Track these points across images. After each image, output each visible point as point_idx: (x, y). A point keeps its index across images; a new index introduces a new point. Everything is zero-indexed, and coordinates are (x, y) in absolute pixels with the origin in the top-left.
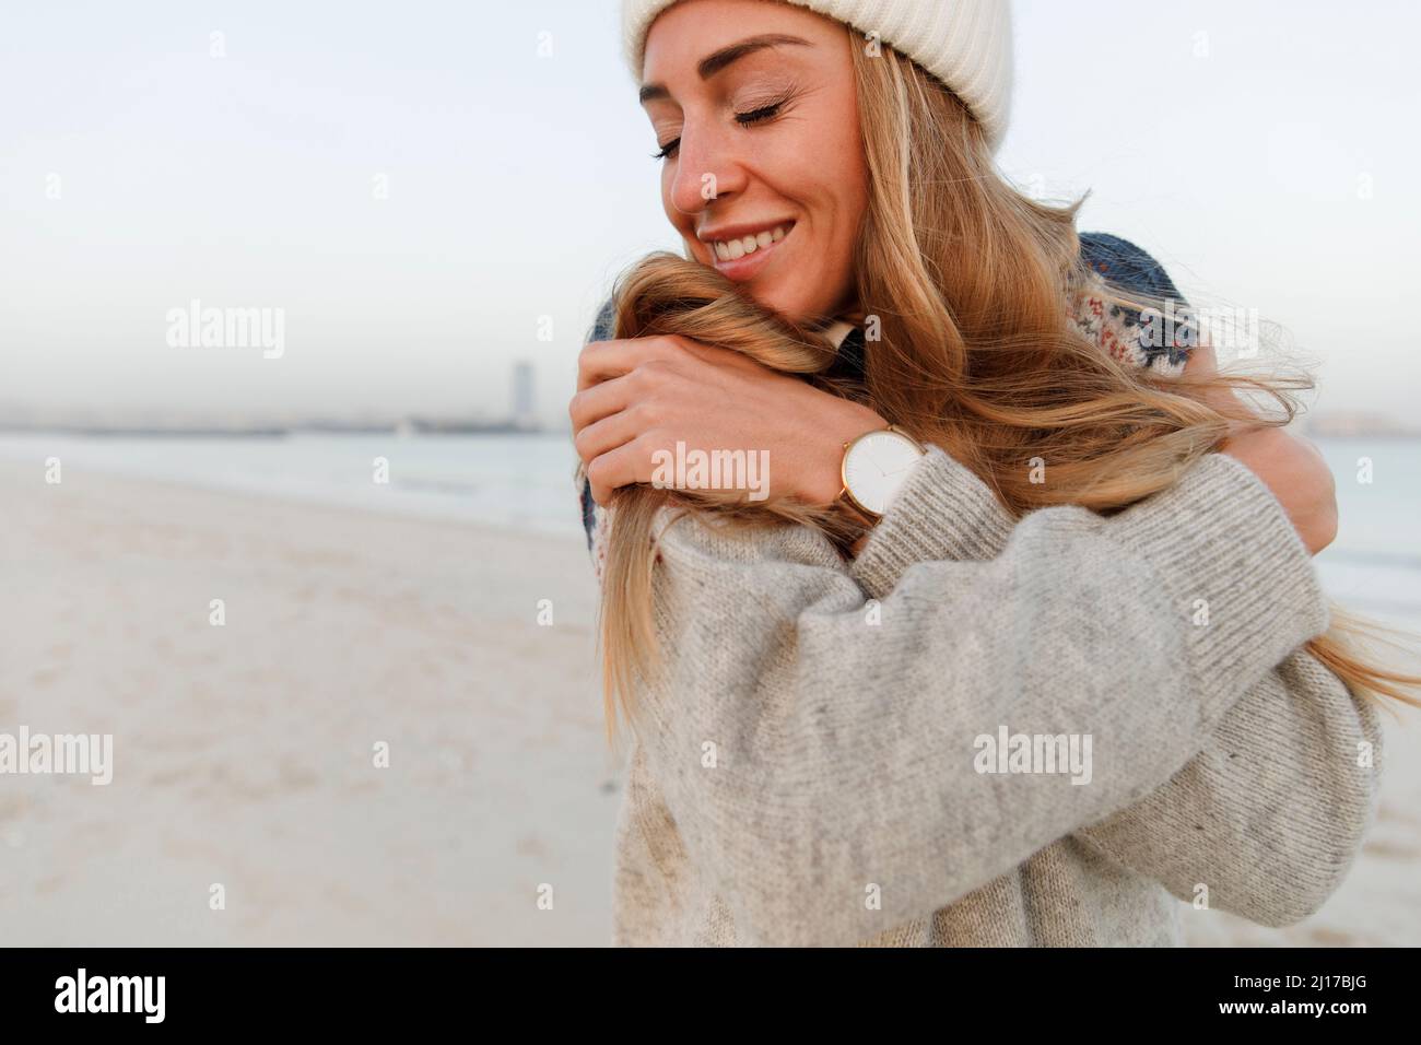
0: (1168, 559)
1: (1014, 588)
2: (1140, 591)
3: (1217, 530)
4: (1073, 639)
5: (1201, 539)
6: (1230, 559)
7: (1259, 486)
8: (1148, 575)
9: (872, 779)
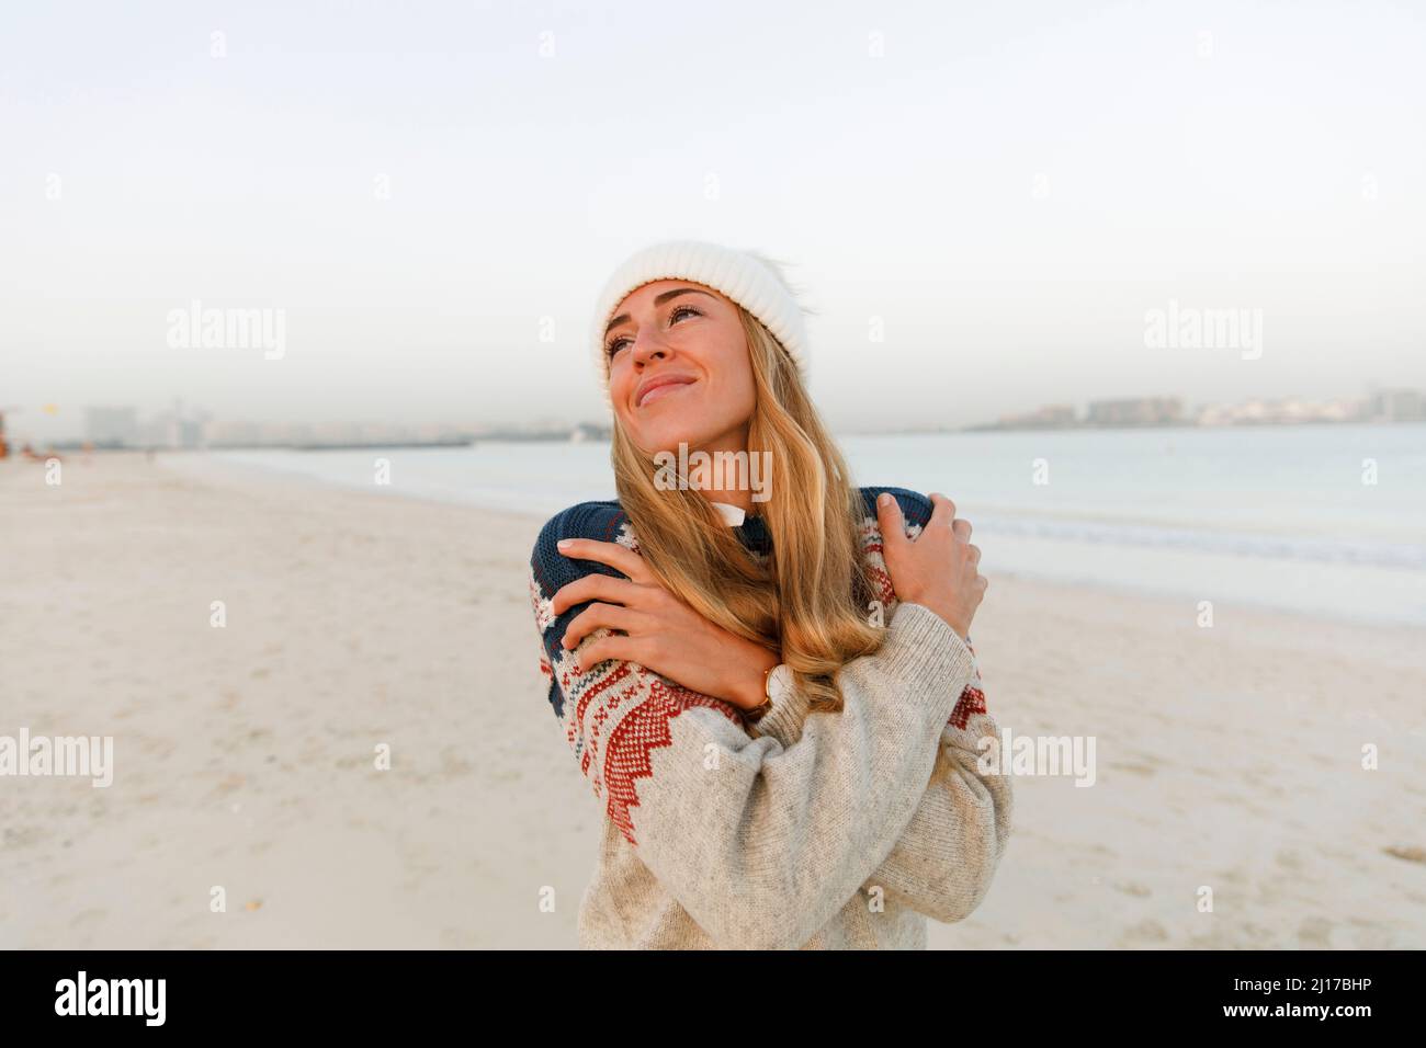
0: (913, 676)
1: (854, 718)
2: (906, 698)
3: (929, 653)
4: (883, 735)
5: (924, 660)
6: (938, 666)
7: (940, 621)
8: (907, 688)
9: (813, 835)
